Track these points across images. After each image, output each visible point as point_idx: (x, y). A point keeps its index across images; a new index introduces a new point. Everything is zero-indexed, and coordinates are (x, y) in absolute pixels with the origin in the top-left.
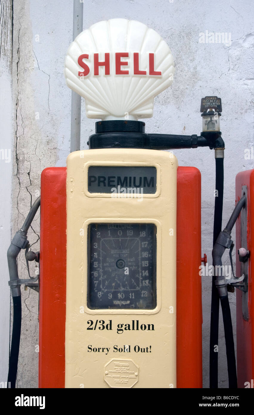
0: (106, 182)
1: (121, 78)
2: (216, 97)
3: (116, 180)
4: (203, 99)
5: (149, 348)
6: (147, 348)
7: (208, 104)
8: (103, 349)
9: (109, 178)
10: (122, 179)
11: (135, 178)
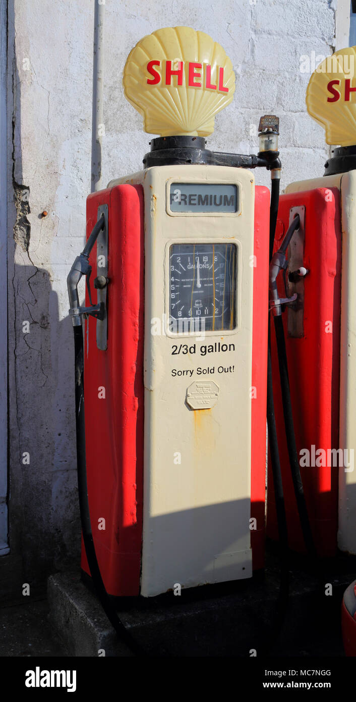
0: (187, 200)
1: (193, 90)
2: (275, 116)
3: (196, 198)
4: (262, 118)
5: (232, 367)
6: (230, 368)
7: (267, 123)
8: (187, 372)
9: (190, 196)
10: (203, 198)
11: (215, 196)
